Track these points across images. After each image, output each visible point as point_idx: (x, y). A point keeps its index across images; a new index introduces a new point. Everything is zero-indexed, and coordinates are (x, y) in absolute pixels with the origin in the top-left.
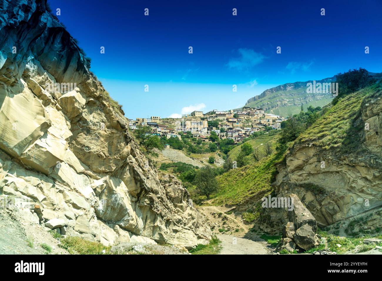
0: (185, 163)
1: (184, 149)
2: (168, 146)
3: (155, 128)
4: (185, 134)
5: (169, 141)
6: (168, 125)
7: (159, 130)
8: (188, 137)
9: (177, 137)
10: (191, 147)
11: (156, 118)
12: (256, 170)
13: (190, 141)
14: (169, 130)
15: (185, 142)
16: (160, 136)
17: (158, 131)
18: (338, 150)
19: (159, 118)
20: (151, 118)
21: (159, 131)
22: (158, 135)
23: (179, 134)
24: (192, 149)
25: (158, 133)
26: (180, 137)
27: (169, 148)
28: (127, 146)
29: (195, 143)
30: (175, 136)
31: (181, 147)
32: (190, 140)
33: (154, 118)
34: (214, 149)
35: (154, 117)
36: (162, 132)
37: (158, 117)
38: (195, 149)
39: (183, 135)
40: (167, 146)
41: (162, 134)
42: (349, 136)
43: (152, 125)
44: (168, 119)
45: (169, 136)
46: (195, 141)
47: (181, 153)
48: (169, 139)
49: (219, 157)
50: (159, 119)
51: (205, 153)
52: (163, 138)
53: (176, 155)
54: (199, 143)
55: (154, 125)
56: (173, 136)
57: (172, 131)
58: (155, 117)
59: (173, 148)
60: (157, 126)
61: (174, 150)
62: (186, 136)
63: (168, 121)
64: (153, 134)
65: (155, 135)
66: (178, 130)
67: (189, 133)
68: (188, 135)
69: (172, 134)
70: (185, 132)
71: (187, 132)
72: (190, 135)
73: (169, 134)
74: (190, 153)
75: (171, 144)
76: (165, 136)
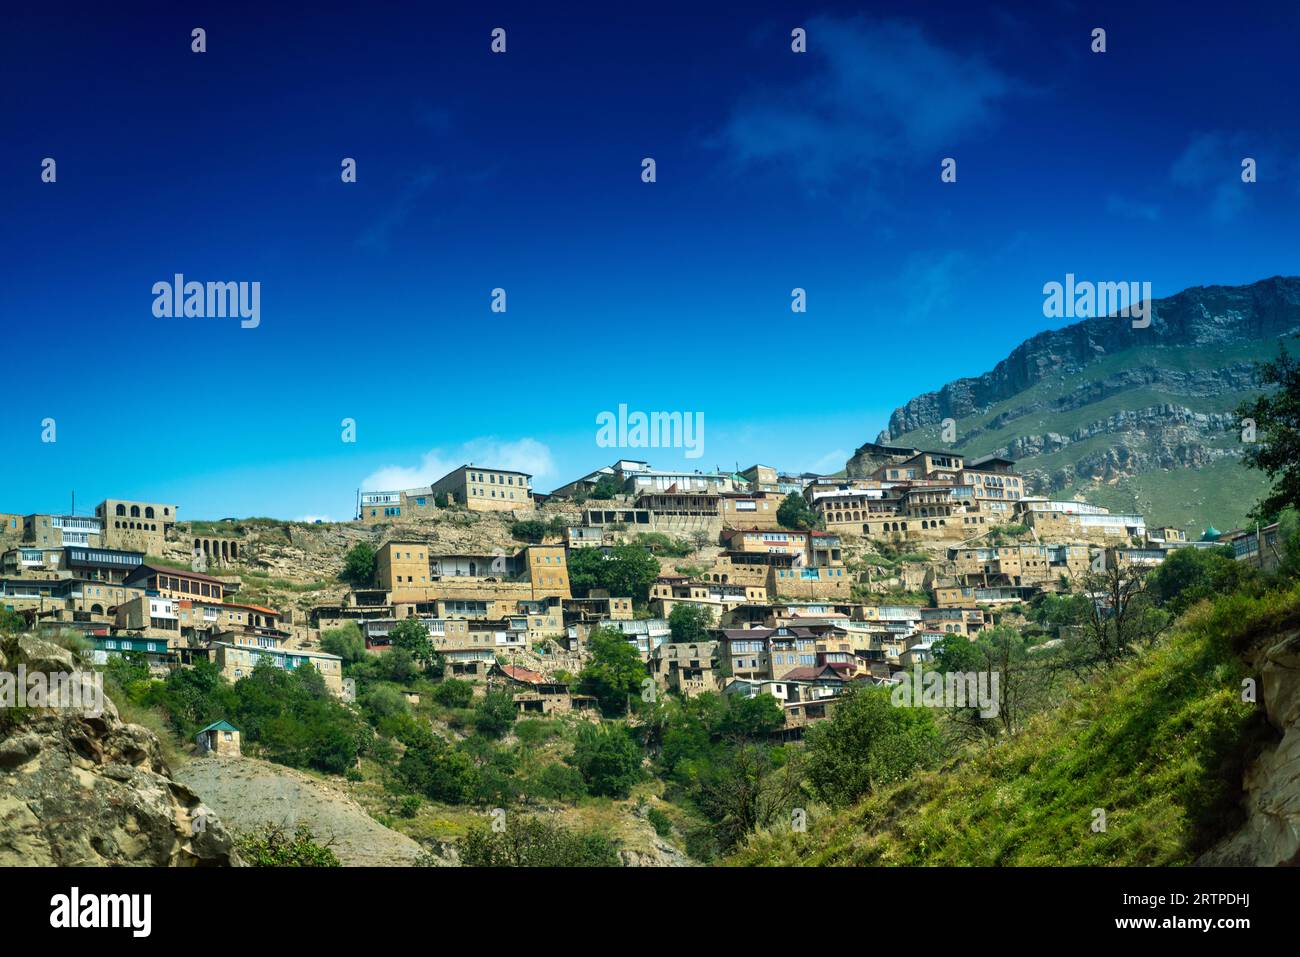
1: (360, 765)
2: (230, 741)
3: (130, 593)
4: (376, 652)
5: (236, 702)
6: (241, 573)
7: (161, 614)
8: (402, 677)
9: (306, 671)
10: (422, 747)
11: (142, 519)
12: (1002, 795)
13: (417, 709)
14: (245, 616)
15: (375, 713)
16: (166, 658)
17: (146, 622)
19: (171, 518)
20: (101, 511)
21: (157, 623)
22: (151, 648)
23: (330, 646)
24: (432, 766)
25: (151, 633)
26: (329, 669)
27: (236, 754)
29: (456, 725)
30: (295, 664)
31: (335, 751)
32: (414, 699)
33: (122, 519)
34: (618, 772)
35: (121, 509)
36: (186, 631)
37: (159, 510)
38: (456, 771)
39: (357, 658)
40: (221, 737)
41: (184, 643)
43: (105, 569)
44: (239, 530)
45: (238, 663)
46: (456, 711)
47: (339, 797)
48: (239, 685)
49: (657, 841)
50: (167, 526)
51: (543, 801)
52: (186, 677)
54: (491, 725)
55: (118, 570)
56: (278, 663)
57: (269, 621)
58: (135, 511)
59: (274, 760)
60: (143, 575)
61: (278, 773)
62: (388, 662)
63: (239, 542)
64: (111, 645)
65: (127, 646)
66: (316, 615)
67: (409, 638)
68: (407, 653)
69: (270, 649)
70: (378, 633)
71: (395, 637)
72: (415, 656)
73: (237, 644)
74: (415, 804)
75: (258, 722)
76: (212, 660)
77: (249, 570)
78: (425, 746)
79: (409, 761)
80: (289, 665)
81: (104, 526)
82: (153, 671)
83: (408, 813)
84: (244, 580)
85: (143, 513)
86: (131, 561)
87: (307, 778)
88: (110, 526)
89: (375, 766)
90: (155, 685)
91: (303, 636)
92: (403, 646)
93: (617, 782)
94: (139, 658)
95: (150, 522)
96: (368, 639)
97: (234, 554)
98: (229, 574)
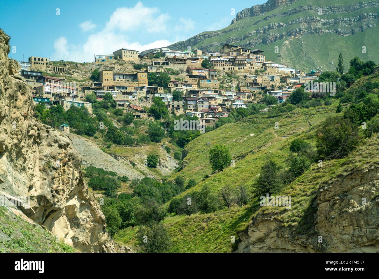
0: (101, 170)
1: (97, 134)
2: (67, 129)
3: (39, 85)
4: (99, 100)
5: (67, 116)
6: (65, 76)
8: (105, 107)
9: (83, 108)
10: (112, 130)
11: (40, 62)
13: (110, 116)
15: (100, 118)
16: (50, 104)
17: (44, 93)
18: (294, 229)
19: (48, 62)
20: (30, 59)
21: (46, 93)
22: (46, 100)
23: (88, 99)
24: (115, 135)
25: (45, 96)
26: (89, 107)
27: (68, 132)
28: (104, 235)
29: (119, 121)
30: (81, 105)
31: (91, 131)
32: (109, 114)
33: (35, 62)
34: (158, 136)
35: (35, 59)
36: (53, 95)
37: (45, 60)
38: (120, 137)
39: (95, 102)
40: (65, 128)
41: (53, 99)
42: (305, 217)
43: (32, 76)
44: (65, 65)
45: (67, 106)
46: (119, 117)
47: (93, 144)
48: (67, 111)
49: (167, 154)
50: (47, 63)
51: (140, 144)
52: (54, 108)
53: (83, 149)
54: (127, 121)
55: (35, 77)
56: (76, 105)
58: (39, 59)
59: (76, 133)
60: (41, 78)
61: (79, 137)
62: (102, 103)
63: (64, 68)
64: (36, 100)
65: (40, 100)
66: (84, 89)
67: (108, 97)
68: (107, 101)
69: (74, 101)
70: (100, 95)
71: (104, 96)
72: (109, 102)
73: (67, 100)
74: (110, 145)
75: (72, 122)
76: (60, 104)
77: (67, 75)
79: (109, 133)
80: (79, 105)
81: (31, 63)
82: (46, 107)
83: (109, 147)
84: (66, 78)
85: (41, 60)
86: (39, 74)
87: (86, 139)
88: (33, 63)
89: (100, 134)
90: (47, 111)
91: (81, 95)
92: (106, 99)
93: (158, 139)
94: (43, 103)
95: (42, 62)
96: (97, 96)
97: (63, 71)
98: (62, 77)
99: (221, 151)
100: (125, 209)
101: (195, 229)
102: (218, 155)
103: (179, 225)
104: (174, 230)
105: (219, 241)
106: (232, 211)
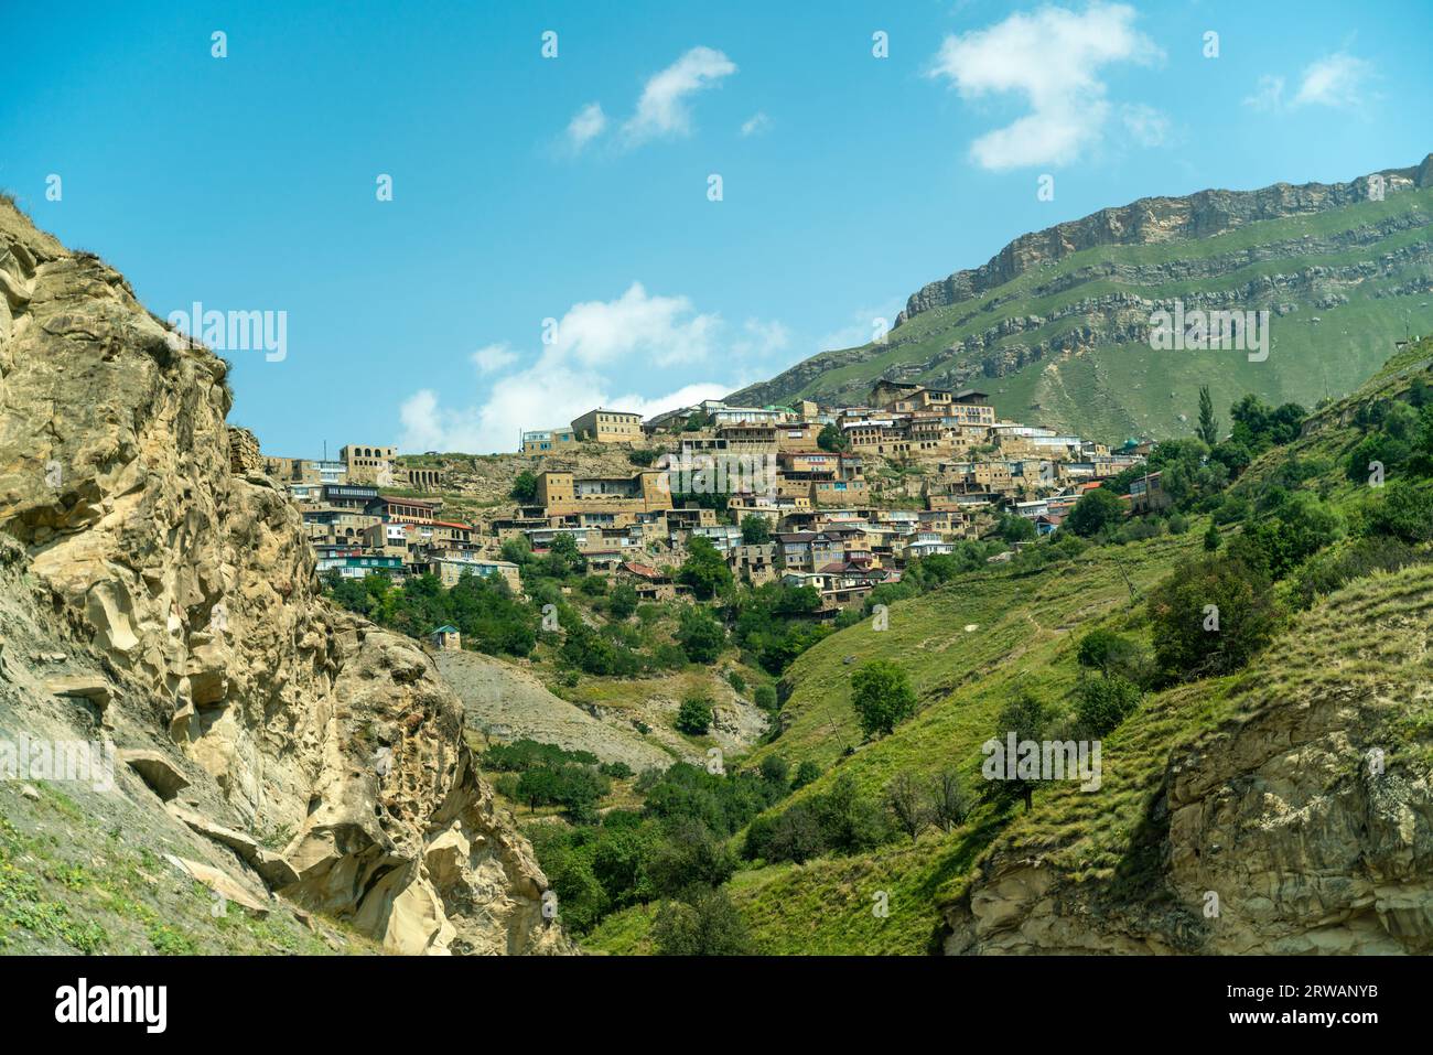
0: (553, 748)
1: (538, 649)
2: (454, 639)
3: (372, 521)
4: (540, 554)
5: (451, 604)
6: (442, 495)
7: (394, 535)
8: (557, 573)
9: (496, 578)
10: (578, 636)
11: (373, 458)
13: (571, 598)
14: (449, 531)
16: (403, 571)
17: (385, 542)
18: (1105, 889)
19: (393, 457)
20: (344, 453)
21: (392, 542)
22: (391, 563)
23: (509, 555)
24: (587, 649)
25: (389, 551)
26: (511, 575)
27: (457, 648)
29: (596, 609)
30: (488, 571)
31: (521, 641)
32: (568, 591)
33: (358, 460)
35: (358, 452)
36: (411, 547)
37: (384, 452)
38: (602, 653)
39: (527, 561)
40: (447, 636)
41: (411, 559)
42: (1134, 853)
43: (352, 499)
44: (440, 463)
45: (450, 573)
46: (596, 598)
47: (529, 678)
48: (452, 591)
49: (736, 696)
50: (391, 462)
51: (659, 671)
52: (416, 584)
53: (499, 692)
54: (620, 610)
55: (360, 500)
56: (476, 572)
57: (466, 534)
58: (368, 452)
59: (478, 648)
60: (376, 504)
61: (487, 661)
62: (548, 563)
63: (440, 472)
64: (364, 562)
65: (375, 563)
66: (497, 526)
67: (563, 546)
68: (560, 557)
69: (471, 561)
70: (540, 540)
71: (552, 544)
72: (567, 558)
73: (450, 559)
74: (576, 678)
75: (468, 619)
76: (432, 572)
77: (448, 492)
78: (580, 634)
79: (570, 646)
80: (484, 572)
81: (347, 464)
82: (394, 581)
83: (571, 684)
84: (445, 500)
85: (373, 454)
86: (369, 493)
87: (506, 665)
88: (351, 464)
89: (547, 648)
90: (397, 592)
91: (489, 543)
92: (558, 551)
93: (708, 653)
94: (384, 572)
95: (378, 460)
96: (533, 544)
97: (437, 481)
98: (434, 496)
99: (884, 679)
100: (619, 855)
101: (820, 903)
102: (878, 689)
103: (774, 892)
104: (761, 909)
105: (889, 933)
106: (922, 846)
